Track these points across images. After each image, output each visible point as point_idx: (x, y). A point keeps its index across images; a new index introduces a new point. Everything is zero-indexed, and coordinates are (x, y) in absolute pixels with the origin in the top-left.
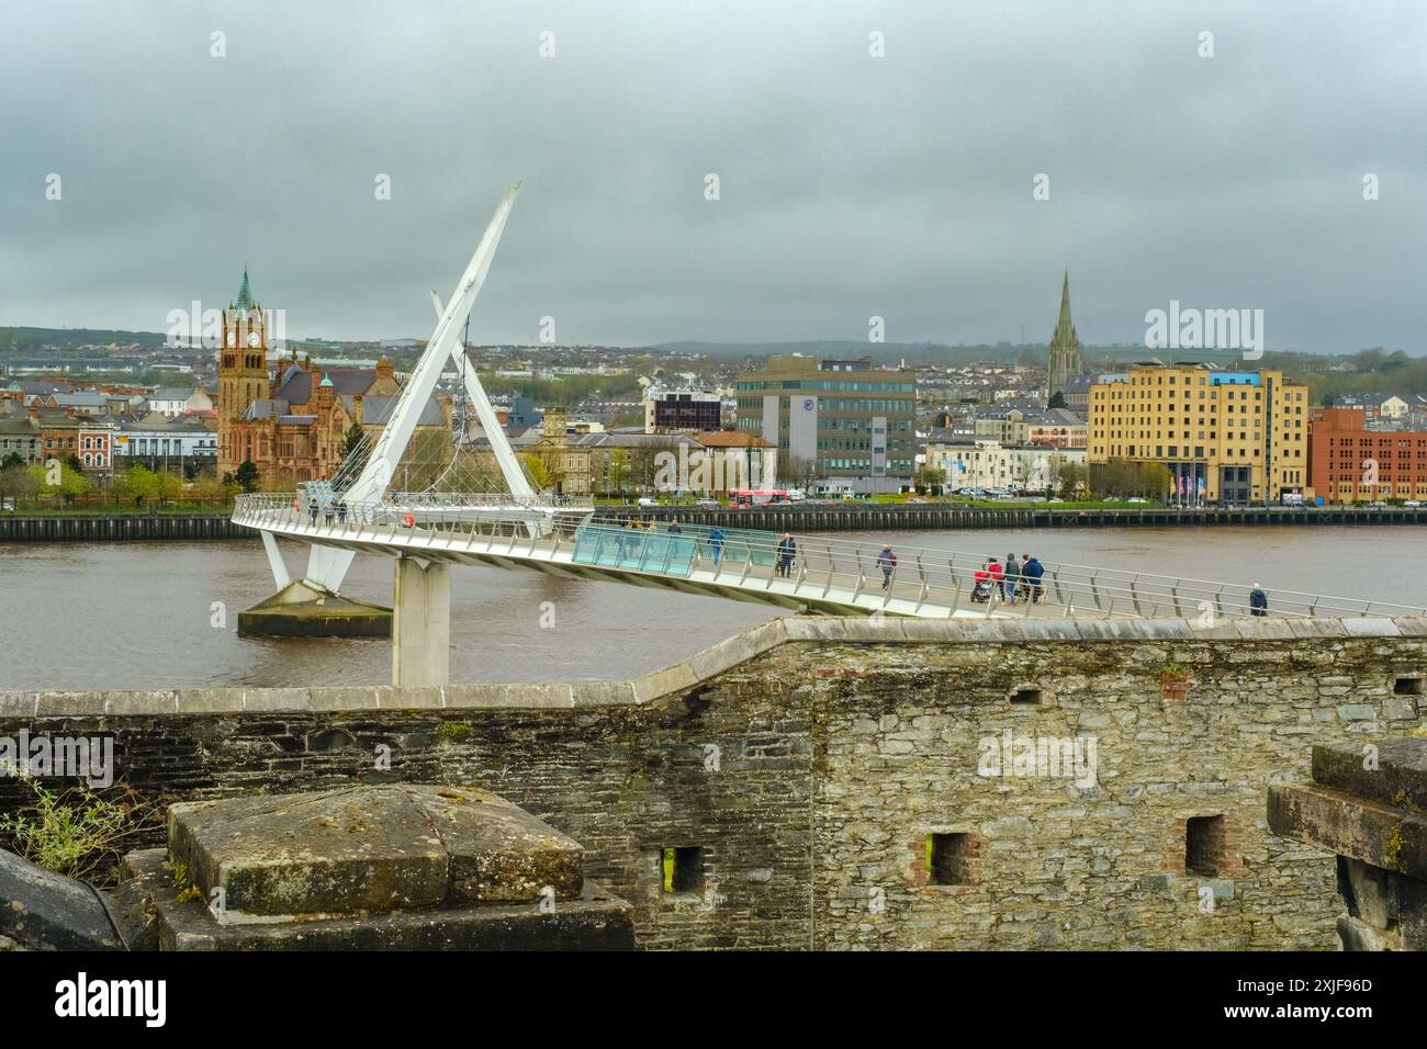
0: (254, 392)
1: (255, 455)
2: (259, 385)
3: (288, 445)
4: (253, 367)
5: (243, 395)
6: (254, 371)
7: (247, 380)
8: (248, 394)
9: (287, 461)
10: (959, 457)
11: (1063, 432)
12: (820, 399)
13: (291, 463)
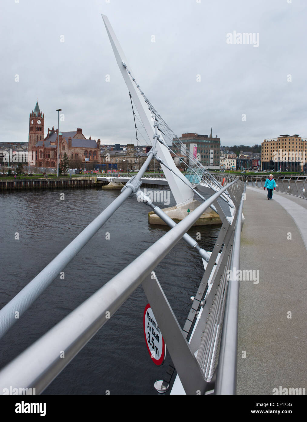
0: (39, 138)
1: (39, 157)
2: (41, 137)
3: (48, 154)
4: (39, 130)
5: (36, 139)
6: (39, 132)
7: (37, 135)
8: (37, 139)
9: (48, 159)
12: (198, 145)
13: (49, 160)
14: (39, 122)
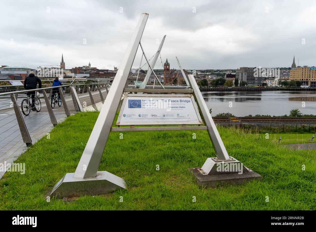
6: (168, 71)
10: (271, 81)
11: (289, 78)
12: (247, 73)
14: (168, 67)
